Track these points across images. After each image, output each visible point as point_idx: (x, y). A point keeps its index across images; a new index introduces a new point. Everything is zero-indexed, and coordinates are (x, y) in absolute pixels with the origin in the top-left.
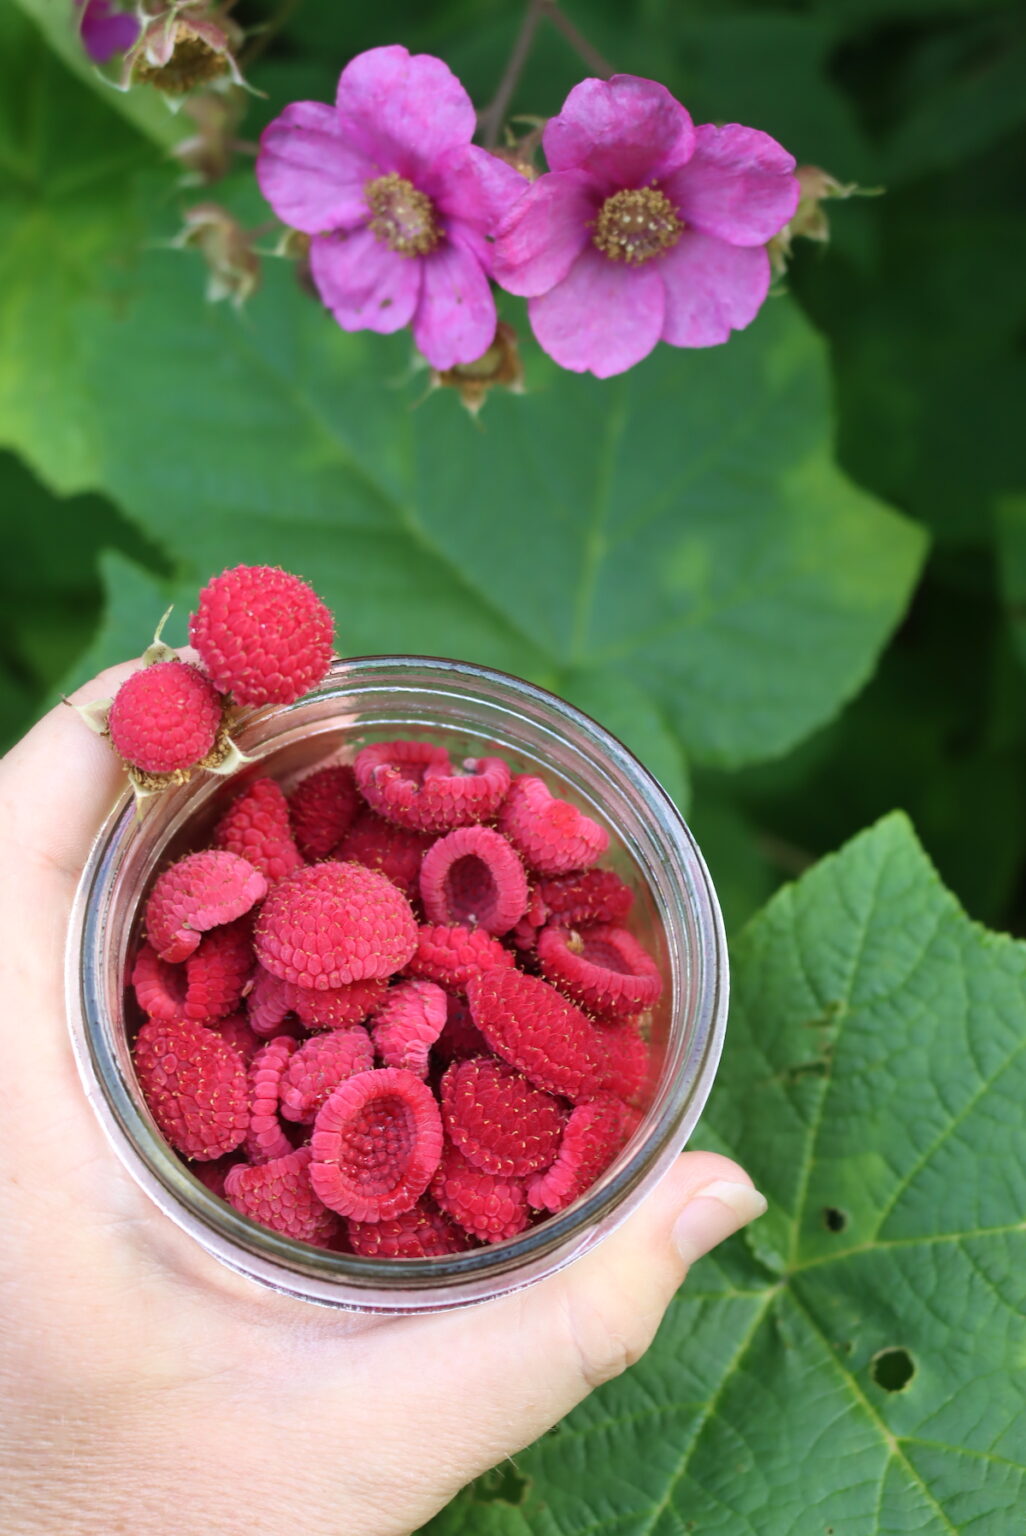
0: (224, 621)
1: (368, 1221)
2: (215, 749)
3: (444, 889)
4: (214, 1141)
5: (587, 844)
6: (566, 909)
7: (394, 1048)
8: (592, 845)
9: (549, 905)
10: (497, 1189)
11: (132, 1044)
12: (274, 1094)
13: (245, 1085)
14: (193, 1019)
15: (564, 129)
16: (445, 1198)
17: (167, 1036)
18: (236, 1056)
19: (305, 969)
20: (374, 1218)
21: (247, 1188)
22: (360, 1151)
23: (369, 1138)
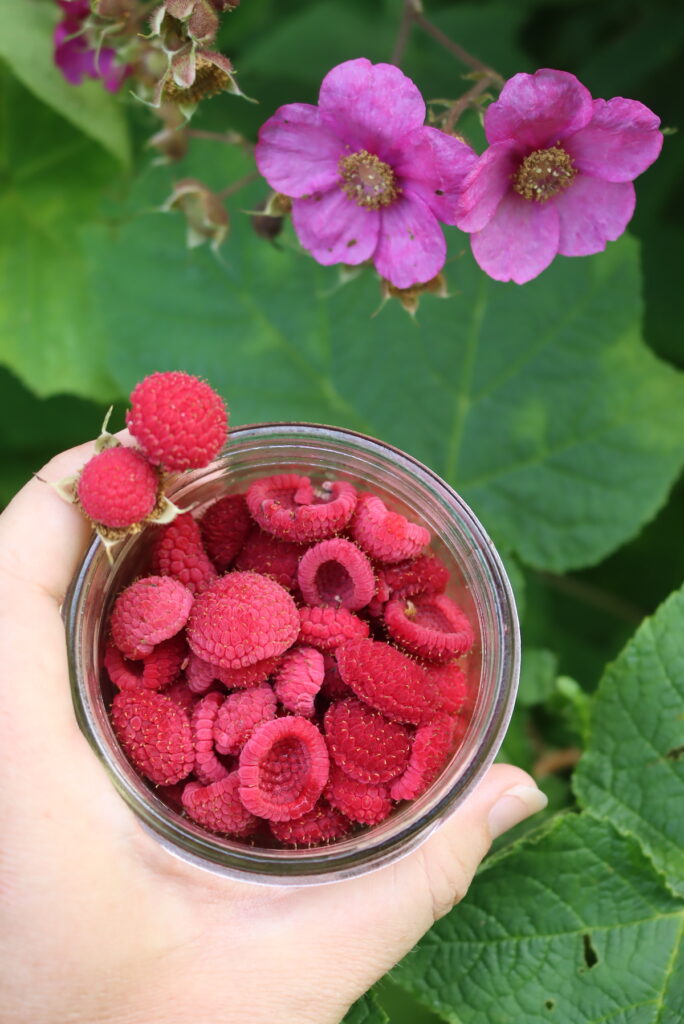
0: (155, 414)
1: (283, 820)
2: (157, 506)
3: (316, 582)
4: (172, 773)
5: (414, 542)
6: (403, 587)
7: (290, 699)
8: (417, 542)
9: (390, 585)
10: (369, 792)
11: (109, 710)
12: (209, 737)
13: (189, 732)
14: (149, 689)
15: (501, 111)
16: (333, 799)
17: (133, 703)
18: (181, 712)
19: (224, 656)
20: (288, 819)
21: (198, 803)
22: (273, 773)
23: (278, 763)
